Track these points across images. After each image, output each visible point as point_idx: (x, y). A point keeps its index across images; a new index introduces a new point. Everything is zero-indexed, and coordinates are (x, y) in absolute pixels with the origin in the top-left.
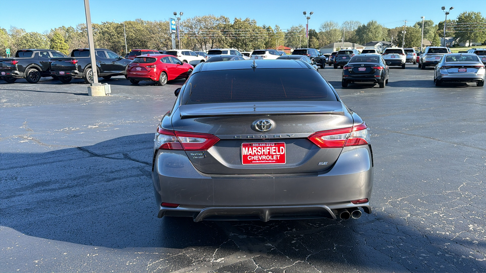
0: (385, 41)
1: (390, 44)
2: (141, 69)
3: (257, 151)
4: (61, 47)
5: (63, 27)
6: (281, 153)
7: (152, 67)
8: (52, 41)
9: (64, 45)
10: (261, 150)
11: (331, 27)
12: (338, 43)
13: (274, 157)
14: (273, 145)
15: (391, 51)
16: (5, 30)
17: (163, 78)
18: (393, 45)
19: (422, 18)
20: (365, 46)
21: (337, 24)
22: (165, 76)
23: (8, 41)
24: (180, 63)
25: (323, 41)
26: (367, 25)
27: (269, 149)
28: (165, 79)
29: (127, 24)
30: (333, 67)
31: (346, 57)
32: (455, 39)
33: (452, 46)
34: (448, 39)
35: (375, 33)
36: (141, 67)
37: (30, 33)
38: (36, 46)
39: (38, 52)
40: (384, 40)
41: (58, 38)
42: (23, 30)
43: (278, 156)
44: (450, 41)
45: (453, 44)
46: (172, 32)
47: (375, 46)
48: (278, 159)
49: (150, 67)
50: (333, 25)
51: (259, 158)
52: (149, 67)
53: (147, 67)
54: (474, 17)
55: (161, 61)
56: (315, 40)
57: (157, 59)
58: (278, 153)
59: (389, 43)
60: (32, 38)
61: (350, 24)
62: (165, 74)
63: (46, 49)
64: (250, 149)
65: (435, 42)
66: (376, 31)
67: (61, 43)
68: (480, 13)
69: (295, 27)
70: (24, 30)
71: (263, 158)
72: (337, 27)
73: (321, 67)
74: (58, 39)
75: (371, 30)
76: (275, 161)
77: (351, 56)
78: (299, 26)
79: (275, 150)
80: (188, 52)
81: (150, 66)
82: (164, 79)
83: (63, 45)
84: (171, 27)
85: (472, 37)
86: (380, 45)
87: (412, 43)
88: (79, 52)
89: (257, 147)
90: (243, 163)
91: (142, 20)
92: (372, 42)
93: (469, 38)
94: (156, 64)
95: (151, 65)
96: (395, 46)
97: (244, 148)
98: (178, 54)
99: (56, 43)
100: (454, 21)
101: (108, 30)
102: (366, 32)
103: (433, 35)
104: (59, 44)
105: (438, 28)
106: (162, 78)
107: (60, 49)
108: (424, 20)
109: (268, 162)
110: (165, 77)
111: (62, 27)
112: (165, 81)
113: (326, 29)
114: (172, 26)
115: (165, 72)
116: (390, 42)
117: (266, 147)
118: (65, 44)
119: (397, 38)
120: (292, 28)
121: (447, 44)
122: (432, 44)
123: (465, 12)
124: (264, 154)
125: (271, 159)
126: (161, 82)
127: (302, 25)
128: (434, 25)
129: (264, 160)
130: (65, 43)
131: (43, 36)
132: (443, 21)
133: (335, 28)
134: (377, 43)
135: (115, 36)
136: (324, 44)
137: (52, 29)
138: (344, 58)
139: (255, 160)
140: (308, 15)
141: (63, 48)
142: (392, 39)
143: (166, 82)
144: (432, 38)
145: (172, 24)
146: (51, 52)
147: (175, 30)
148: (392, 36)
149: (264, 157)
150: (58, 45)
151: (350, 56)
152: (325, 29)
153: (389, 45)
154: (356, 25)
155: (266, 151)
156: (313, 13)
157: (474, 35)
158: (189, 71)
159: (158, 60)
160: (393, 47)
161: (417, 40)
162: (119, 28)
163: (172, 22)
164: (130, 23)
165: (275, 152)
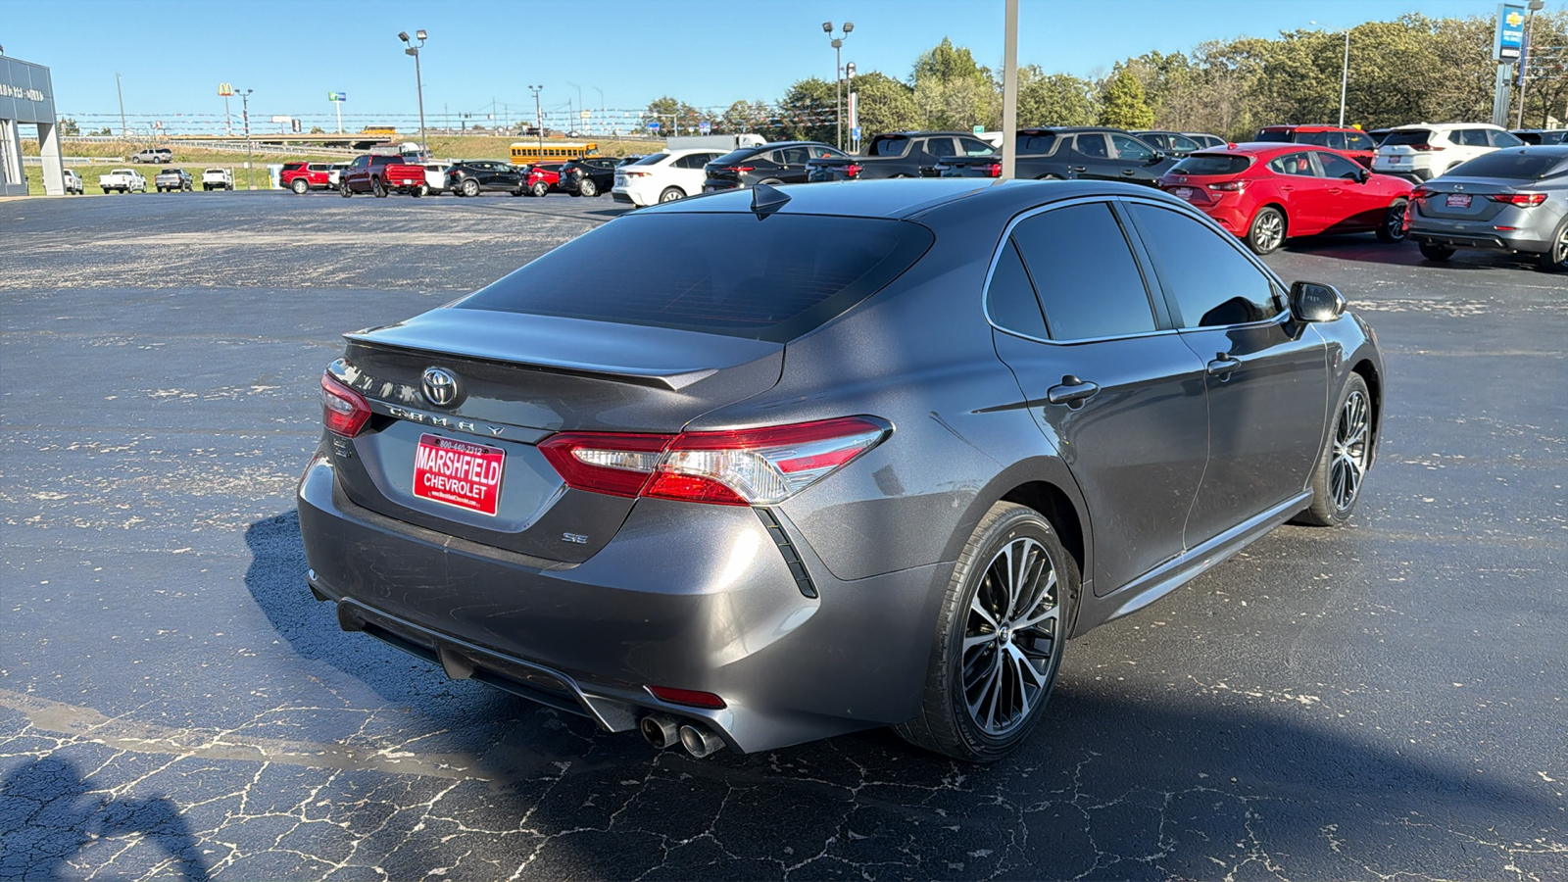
2: (1191, 196)
3: (445, 464)
4: (1132, 117)
5: (1155, 53)
6: (491, 482)
7: (1229, 187)
8: (1108, 99)
9: (1142, 112)
10: (453, 462)
13: (474, 490)
14: (479, 454)
16: (988, 70)
17: (1268, 229)
22: (1276, 221)
23: (990, 103)
24: (1358, 176)
27: (468, 463)
28: (1276, 233)
29: (1362, 33)
36: (1191, 188)
37: (1049, 78)
38: (1060, 117)
39: (923, 139)
41: (1126, 90)
42: (1035, 70)
43: (484, 488)
46: (1501, 56)
48: (482, 497)
49: (1221, 190)
51: (444, 485)
52: (1219, 187)
53: (1211, 187)
55: (1269, 167)
57: (1253, 160)
58: (484, 481)
60: (1052, 91)
62: (1278, 213)
63: (1088, 125)
64: (434, 451)
67: (1131, 106)
70: (1038, 70)
71: (453, 486)
74: (1125, 94)
76: (474, 503)
79: (479, 470)
80: (1483, 131)
81: (1222, 186)
82: (1269, 233)
83: (1137, 113)
84: (1503, 36)
88: (1027, 138)
89: (447, 452)
90: (417, 493)
91: (1422, 16)
94: (1246, 178)
95: (1227, 183)
97: (422, 448)
98: (1432, 142)
99: (1117, 106)
101: (1290, 59)
104: (1125, 109)
106: (1260, 228)
107: (1126, 123)
109: (459, 499)
110: (1278, 224)
111: (1150, 55)
112: (1273, 239)
114: (1507, 33)
115: (1278, 206)
117: (465, 454)
118: (1145, 108)
124: (455, 478)
125: (468, 494)
126: (1256, 243)
129: (454, 493)
130: (1144, 106)
131: (1085, 84)
135: (1307, 82)
137: (1117, 63)
139: (438, 490)
141: (1137, 121)
143: (1277, 242)
145: (1508, 27)
146: (961, 140)
147: (1517, 49)
149: (455, 485)
150: (1122, 113)
155: (460, 466)
158: (1393, 205)
159: (1256, 165)
162: (1327, 55)
163: (1509, 17)
164: (1370, 31)
165: (478, 475)
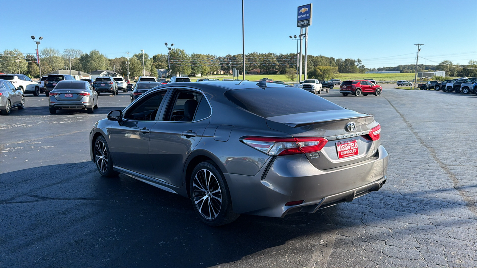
0: (109, 70)
1: (115, 74)
6: (356, 147)
10: (346, 146)
11: (52, 54)
12: (63, 70)
13: (353, 151)
15: (146, 79)
18: (117, 74)
19: (142, 51)
20: (91, 74)
21: (58, 52)
25: (45, 68)
26: (90, 54)
30: (45, 94)
31: (104, 84)
32: (168, 70)
33: (167, 77)
34: (163, 71)
35: (99, 62)
40: (107, 69)
43: (355, 149)
44: (165, 72)
45: (167, 75)
47: (101, 74)
50: (53, 52)
54: (180, 53)
56: (36, 66)
59: (113, 73)
61: (71, 52)
64: (341, 146)
65: (153, 73)
66: (100, 61)
68: (184, 50)
69: (9, 51)
72: (59, 54)
73: (34, 94)
75: (94, 58)
76: (354, 154)
77: (110, 83)
78: (15, 50)
85: (181, 69)
86: (106, 74)
87: (135, 73)
89: (344, 144)
92: (97, 71)
93: (178, 71)
96: (120, 76)
97: (338, 146)
100: (164, 55)
102: (89, 61)
103: (150, 67)
105: (153, 61)
108: (143, 53)
113: (47, 56)
116: (114, 71)
117: (348, 143)
119: (121, 68)
120: (5, 52)
121: (162, 75)
122: (150, 74)
123: (174, 48)
127: (17, 50)
128: (149, 58)
132: (156, 55)
133: (56, 55)
134: (103, 71)
136: (46, 71)
138: (102, 85)
140: (36, 39)
142: (115, 68)
144: (149, 69)
148: (114, 66)
149: (349, 151)
151: (108, 83)
152: (45, 56)
153: (113, 74)
154: (77, 53)
155: (349, 147)
156: (42, 38)
157: (182, 68)
160: (117, 76)
161: (139, 70)
